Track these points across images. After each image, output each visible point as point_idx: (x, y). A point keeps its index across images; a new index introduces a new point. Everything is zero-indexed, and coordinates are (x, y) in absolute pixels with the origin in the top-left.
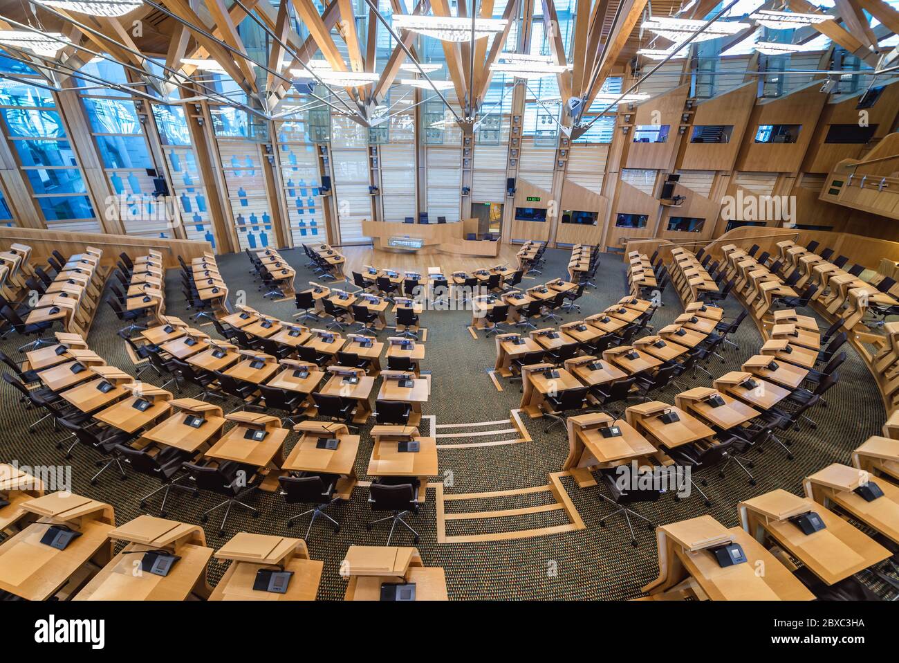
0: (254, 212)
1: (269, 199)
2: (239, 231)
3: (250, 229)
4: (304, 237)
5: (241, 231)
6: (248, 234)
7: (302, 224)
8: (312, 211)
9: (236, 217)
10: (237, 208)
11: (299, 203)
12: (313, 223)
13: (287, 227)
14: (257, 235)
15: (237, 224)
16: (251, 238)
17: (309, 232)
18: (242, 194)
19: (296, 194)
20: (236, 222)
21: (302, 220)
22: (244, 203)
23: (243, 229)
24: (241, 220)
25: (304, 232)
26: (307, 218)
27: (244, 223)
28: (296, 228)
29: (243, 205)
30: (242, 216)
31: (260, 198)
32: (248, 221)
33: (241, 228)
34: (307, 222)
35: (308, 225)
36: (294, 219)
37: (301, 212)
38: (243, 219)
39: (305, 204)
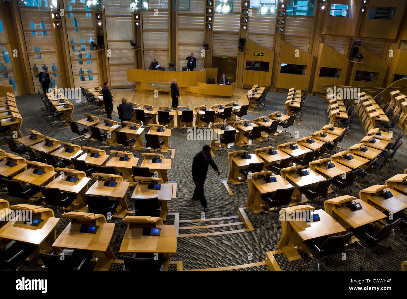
0: (45, 63)
1: (57, 53)
4: (83, 82)
7: (82, 72)
8: (89, 62)
9: (32, 67)
10: (34, 60)
11: (80, 56)
12: (89, 71)
13: (70, 74)
15: (33, 72)
17: (87, 78)
18: (37, 49)
19: (77, 50)
20: (32, 71)
21: (81, 69)
24: (35, 68)
25: (83, 79)
26: (85, 67)
28: (77, 75)
29: (38, 57)
30: (37, 66)
31: (51, 52)
34: (85, 70)
35: (86, 73)
36: (76, 68)
37: (81, 63)
38: (38, 68)
39: (83, 57)
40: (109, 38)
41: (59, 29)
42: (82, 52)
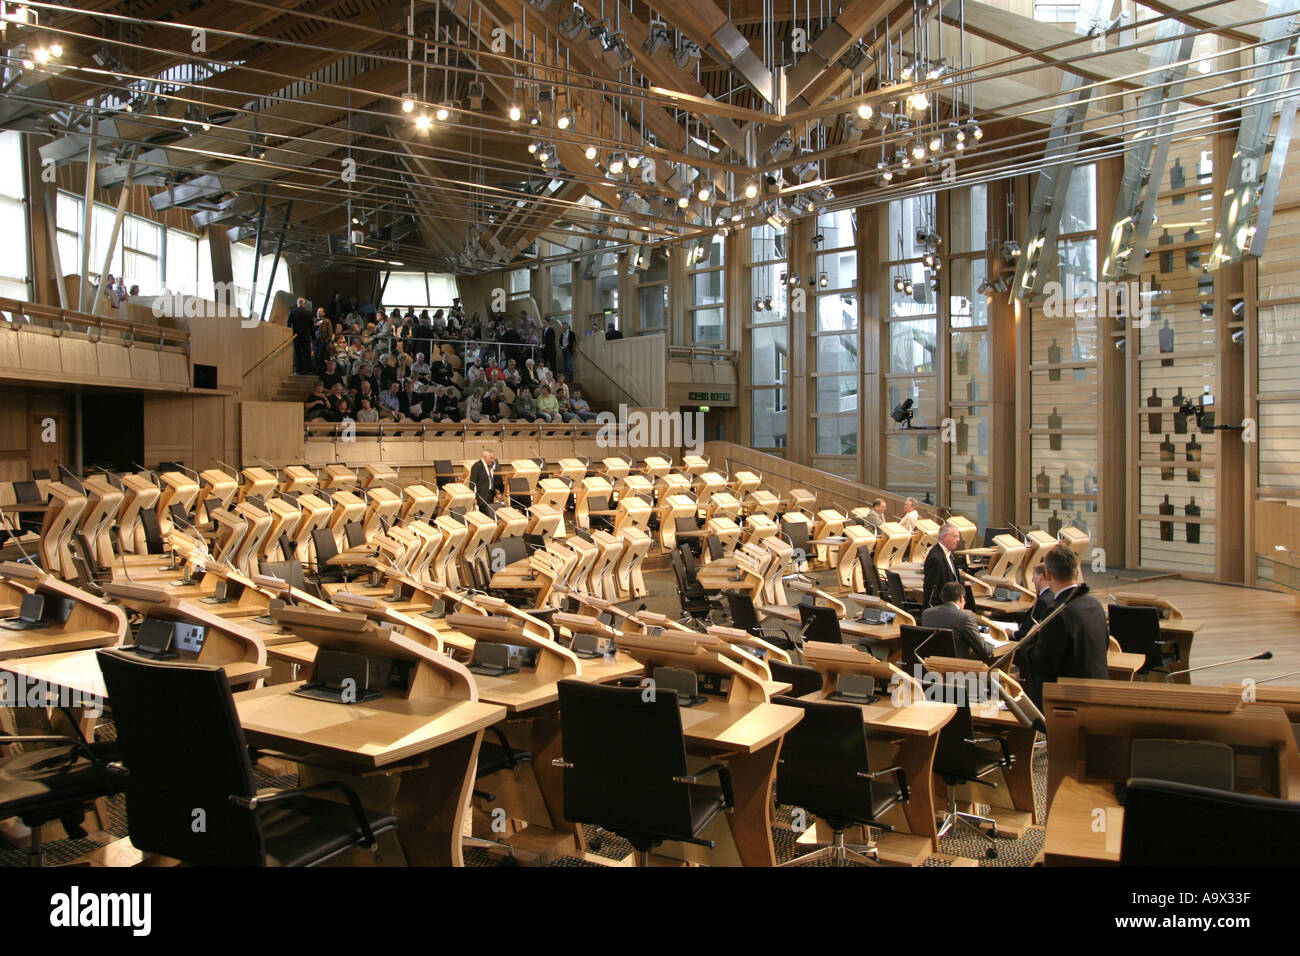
1: (1100, 436)
2: (1035, 506)
3: (1055, 505)
4: (1168, 544)
5: (1040, 506)
6: (1051, 515)
7: (1167, 509)
8: (1193, 476)
9: (1036, 472)
10: (1043, 454)
11: (1168, 450)
12: (1192, 509)
14: (1068, 520)
15: (1035, 490)
16: (1056, 525)
17: (1180, 533)
18: (1055, 420)
19: (1163, 429)
20: (1034, 484)
21: (1167, 497)
22: (1056, 443)
23: (1044, 503)
24: (1044, 479)
25: (1167, 532)
26: (1180, 492)
27: (1047, 490)
28: (1151, 518)
29: (1053, 447)
30: (1047, 473)
31: (1085, 433)
32: (1055, 486)
34: (1179, 503)
35: (1180, 512)
36: (1153, 490)
37: (1168, 475)
38: (1048, 478)
39: (1180, 455)
42: (1175, 438)
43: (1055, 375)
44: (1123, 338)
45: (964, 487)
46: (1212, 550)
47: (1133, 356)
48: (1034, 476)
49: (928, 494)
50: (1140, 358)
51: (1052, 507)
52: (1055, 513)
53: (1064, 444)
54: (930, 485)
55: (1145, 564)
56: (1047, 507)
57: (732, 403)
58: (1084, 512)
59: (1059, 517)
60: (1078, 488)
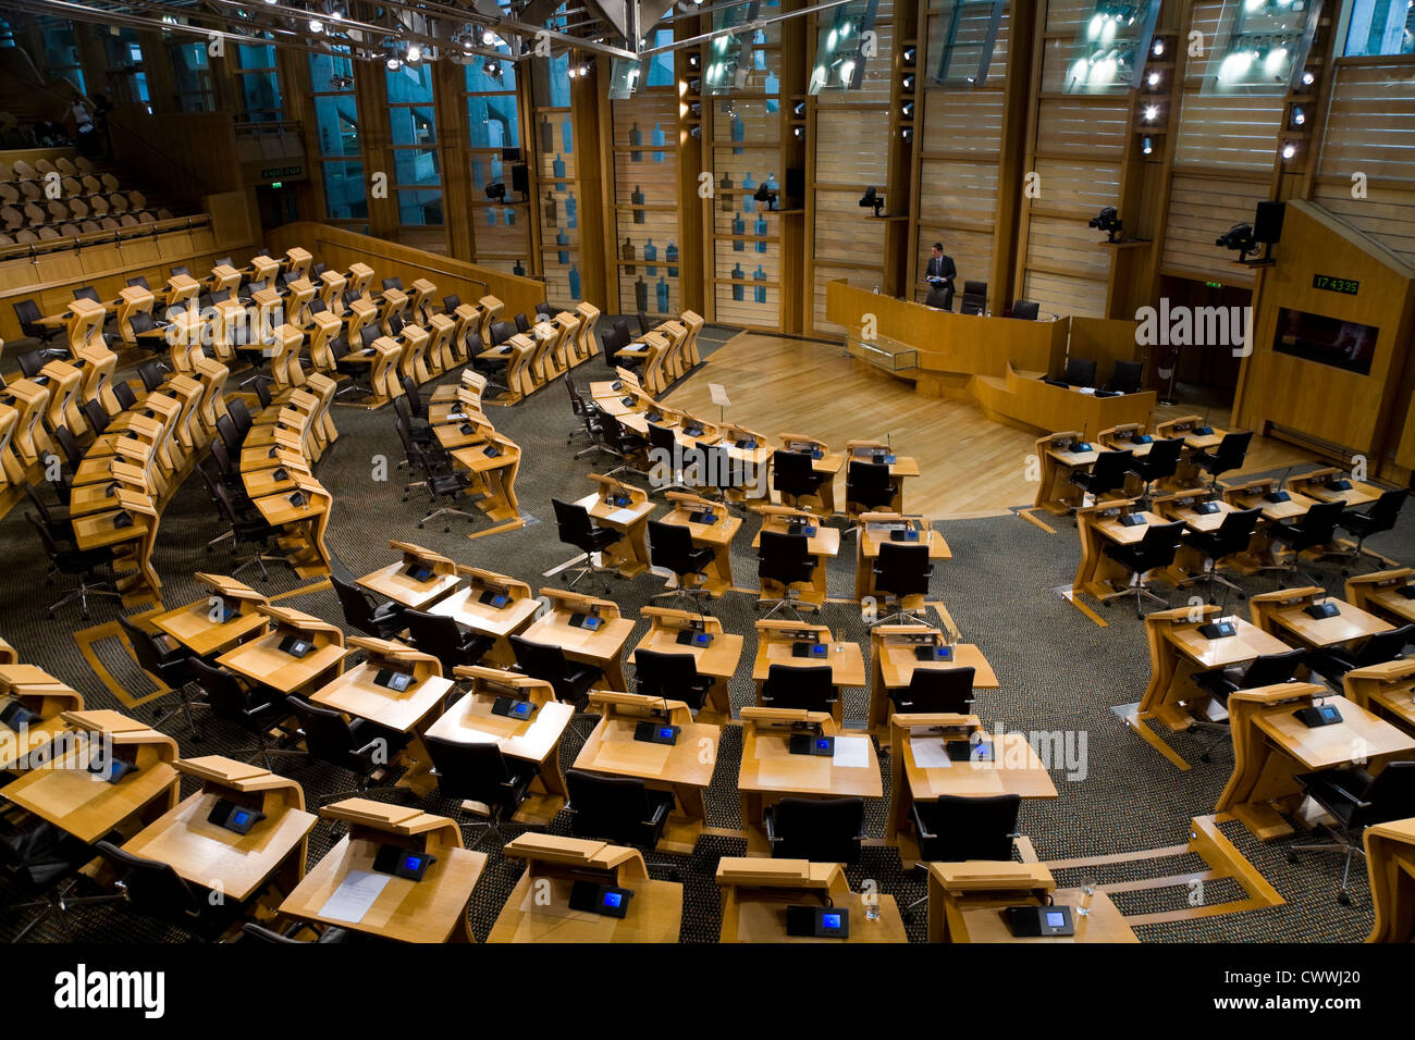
0: (653, 236)
1: (680, 211)
2: (623, 273)
3: (641, 271)
5: (627, 273)
6: (637, 280)
7: (737, 274)
8: (761, 246)
9: (622, 242)
10: (627, 226)
11: (739, 227)
12: (760, 277)
14: (652, 284)
15: (621, 258)
16: (641, 288)
17: (749, 294)
18: (637, 198)
19: (735, 206)
20: (621, 253)
21: (738, 265)
22: (639, 217)
23: (631, 269)
24: (629, 249)
25: (738, 294)
26: (750, 261)
27: (633, 258)
28: (724, 282)
29: (636, 221)
30: (632, 243)
31: (667, 210)
32: (640, 252)
33: (627, 267)
34: (749, 272)
35: (749, 277)
36: (727, 258)
37: (738, 247)
38: (633, 248)
39: (750, 231)
40: (821, 177)
41: (695, 142)
42: (745, 217)
43: (636, 156)
44: (697, 126)
45: (555, 257)
46: (777, 308)
47: (708, 144)
48: (620, 245)
49: (518, 261)
50: (713, 144)
51: (638, 273)
52: (641, 277)
53: (647, 219)
54: (521, 253)
55: (719, 319)
56: (634, 274)
57: (303, 176)
58: (667, 277)
59: (644, 281)
60: (661, 255)
